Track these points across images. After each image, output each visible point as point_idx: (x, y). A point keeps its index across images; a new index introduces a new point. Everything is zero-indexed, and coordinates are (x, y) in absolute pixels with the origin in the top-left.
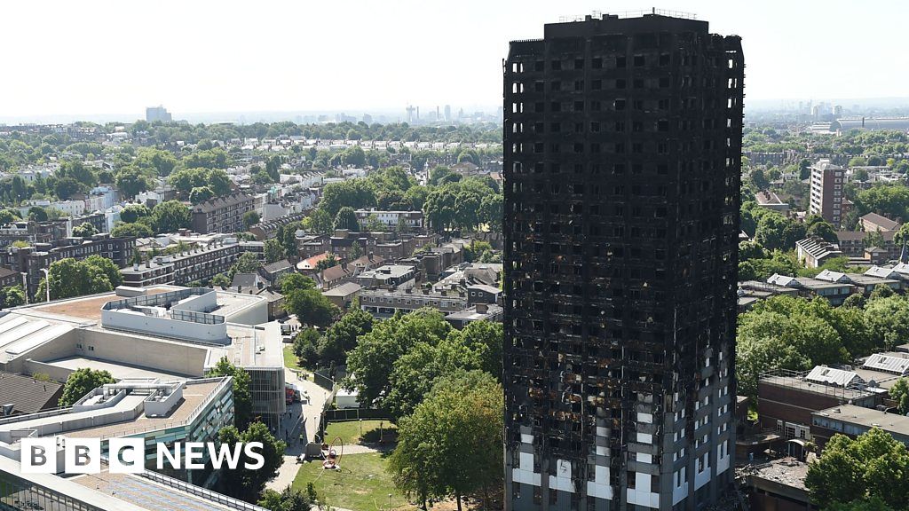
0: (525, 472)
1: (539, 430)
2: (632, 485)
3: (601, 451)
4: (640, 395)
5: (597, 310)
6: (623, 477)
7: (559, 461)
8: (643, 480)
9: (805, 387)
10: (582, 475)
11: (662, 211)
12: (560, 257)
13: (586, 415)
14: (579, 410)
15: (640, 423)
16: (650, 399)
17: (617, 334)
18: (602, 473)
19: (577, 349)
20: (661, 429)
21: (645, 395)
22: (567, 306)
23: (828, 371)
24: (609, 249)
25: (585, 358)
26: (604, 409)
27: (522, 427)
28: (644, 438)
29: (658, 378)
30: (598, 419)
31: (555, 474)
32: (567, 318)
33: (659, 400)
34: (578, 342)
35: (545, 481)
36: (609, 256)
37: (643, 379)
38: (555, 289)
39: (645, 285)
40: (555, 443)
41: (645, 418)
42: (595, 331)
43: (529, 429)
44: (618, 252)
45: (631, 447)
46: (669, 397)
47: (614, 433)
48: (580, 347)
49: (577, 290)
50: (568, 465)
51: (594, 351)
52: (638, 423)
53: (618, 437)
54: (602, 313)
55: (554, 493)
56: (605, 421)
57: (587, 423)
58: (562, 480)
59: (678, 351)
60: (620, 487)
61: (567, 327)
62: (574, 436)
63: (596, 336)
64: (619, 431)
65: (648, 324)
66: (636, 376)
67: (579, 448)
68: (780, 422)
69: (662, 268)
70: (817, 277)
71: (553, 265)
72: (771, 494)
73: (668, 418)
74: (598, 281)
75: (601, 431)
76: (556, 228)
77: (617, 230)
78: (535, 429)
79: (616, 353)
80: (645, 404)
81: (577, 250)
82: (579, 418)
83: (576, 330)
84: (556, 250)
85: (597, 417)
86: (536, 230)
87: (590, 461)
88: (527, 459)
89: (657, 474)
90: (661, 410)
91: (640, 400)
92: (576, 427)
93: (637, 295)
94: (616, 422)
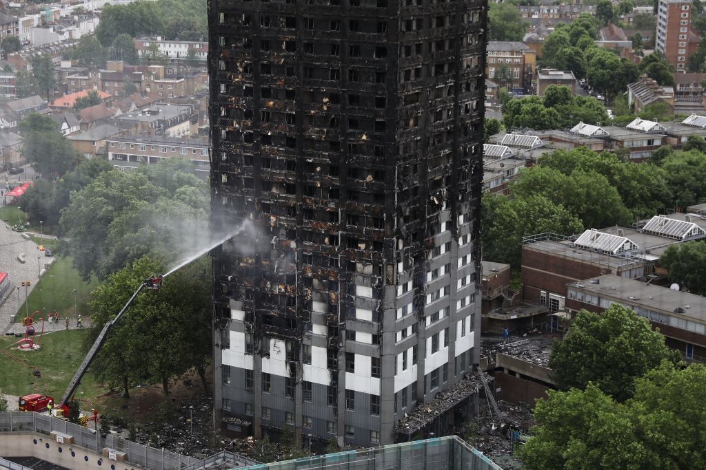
0: (235, 354)
1: (251, 305)
2: (351, 368)
3: (318, 330)
4: (359, 266)
5: (312, 167)
6: (341, 360)
7: (272, 341)
8: (363, 363)
9: (570, 254)
10: (297, 357)
11: (381, 51)
12: (271, 103)
13: (300, 287)
14: (294, 283)
15: (359, 297)
16: (369, 269)
17: (334, 194)
18: (319, 355)
19: (291, 211)
20: (382, 304)
21: (365, 265)
22: (279, 160)
23: (598, 235)
24: (324, 94)
25: (300, 222)
26: (320, 281)
27: (232, 301)
28: (364, 315)
29: (378, 245)
30: (314, 293)
31: (268, 355)
32: (280, 174)
33: (378, 270)
34: (292, 203)
35: (257, 364)
36: (326, 103)
37: (362, 246)
38: (267, 140)
39: (364, 137)
40: (267, 319)
41: (364, 292)
42: (311, 191)
43: (239, 303)
44: (334, 98)
45: (349, 325)
46: (390, 268)
47: (331, 308)
48: (294, 208)
49: (291, 142)
50: (281, 345)
51: (309, 213)
52: (357, 297)
53: (336, 313)
54: (318, 169)
55: (267, 377)
56: (322, 294)
57: (302, 297)
58: (276, 364)
59: (400, 214)
60: (338, 371)
61: (280, 185)
62: (288, 311)
63: (312, 195)
64: (336, 307)
65: (367, 183)
66: (353, 243)
67: (294, 326)
68: (543, 293)
69: (383, 117)
70: (628, 126)
71: (264, 112)
72: (522, 376)
73: (389, 291)
74: (313, 132)
75: (318, 307)
76: (267, 68)
77: (333, 71)
78: (245, 303)
79: (333, 216)
80: (364, 276)
81: (290, 95)
82: (294, 291)
83: (290, 189)
84: (267, 94)
85: (313, 289)
86: (245, 70)
87: (306, 341)
88: (237, 339)
89: (377, 356)
90: (381, 282)
91: (359, 270)
92: (291, 302)
93: (356, 149)
94: (333, 296)
